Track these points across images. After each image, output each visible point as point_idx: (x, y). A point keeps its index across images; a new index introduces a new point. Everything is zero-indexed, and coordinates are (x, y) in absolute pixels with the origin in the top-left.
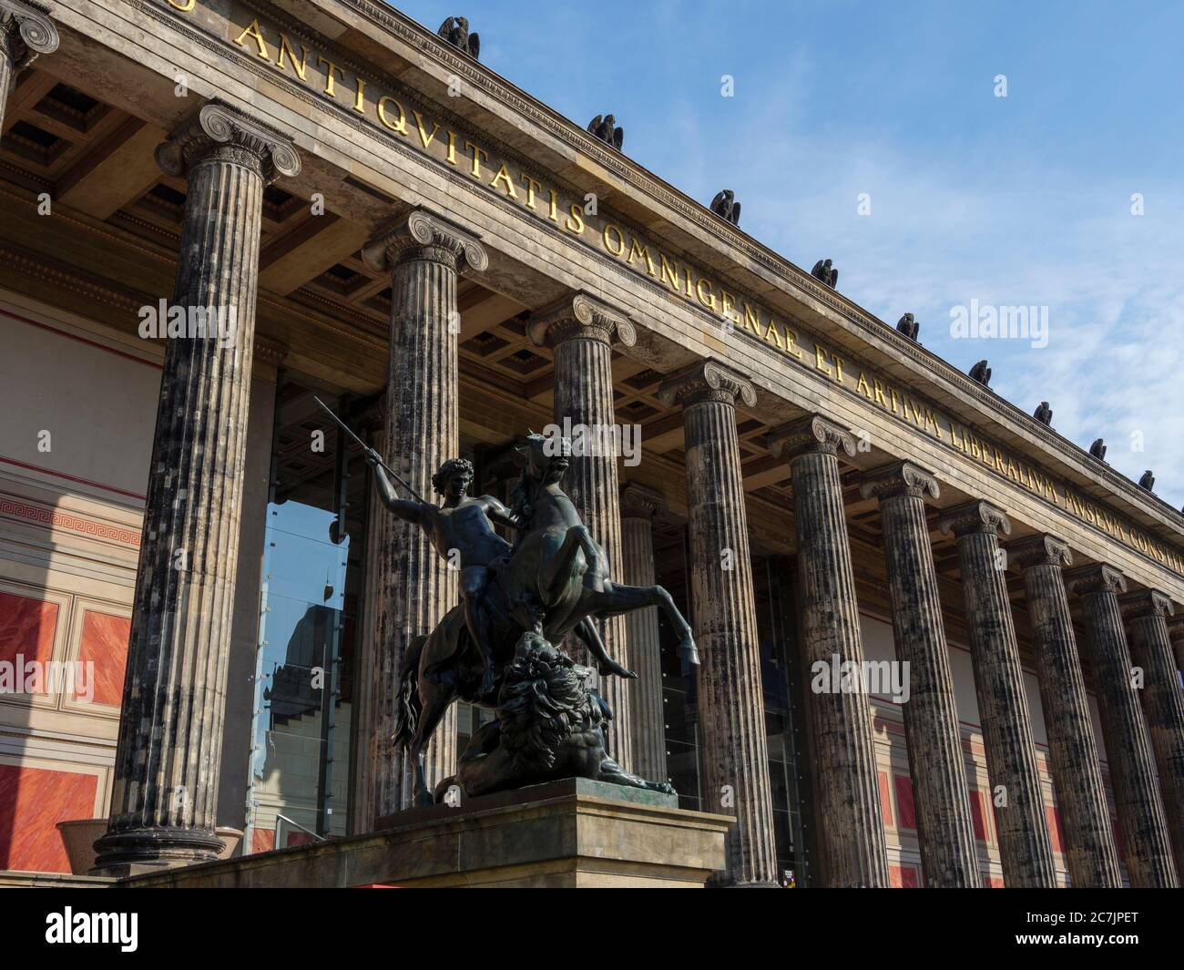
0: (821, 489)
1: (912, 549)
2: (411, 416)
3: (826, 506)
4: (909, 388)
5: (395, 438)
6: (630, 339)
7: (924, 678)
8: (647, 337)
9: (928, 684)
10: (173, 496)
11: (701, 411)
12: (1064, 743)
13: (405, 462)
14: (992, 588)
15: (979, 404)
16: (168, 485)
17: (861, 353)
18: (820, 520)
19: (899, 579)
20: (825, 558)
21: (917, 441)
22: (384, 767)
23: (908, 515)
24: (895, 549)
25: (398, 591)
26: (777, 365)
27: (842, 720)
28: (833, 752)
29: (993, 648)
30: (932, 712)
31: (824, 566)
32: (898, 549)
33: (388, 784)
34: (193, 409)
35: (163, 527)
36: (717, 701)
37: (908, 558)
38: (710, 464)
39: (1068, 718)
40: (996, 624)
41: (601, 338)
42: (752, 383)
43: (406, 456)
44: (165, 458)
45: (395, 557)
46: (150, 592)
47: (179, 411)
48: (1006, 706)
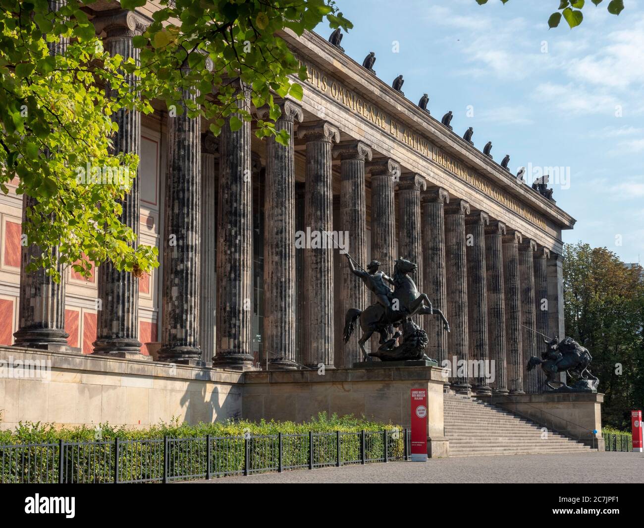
0: (387, 194)
1: (413, 216)
2: (282, 191)
10: (236, 238)
11: (352, 163)
12: (454, 304)
13: (280, 211)
14: (439, 231)
15: (448, 139)
16: (233, 233)
18: (385, 209)
19: (405, 231)
20: (386, 227)
21: (421, 161)
24: (405, 215)
25: (278, 264)
26: (378, 136)
29: (435, 261)
32: (407, 216)
33: (277, 336)
34: (240, 204)
35: (233, 249)
36: (351, 296)
37: (411, 221)
38: (355, 190)
39: (458, 292)
40: (438, 249)
41: (330, 141)
42: (371, 148)
43: (280, 209)
44: (230, 222)
45: (277, 250)
46: (230, 273)
47: (235, 205)
48: (437, 289)
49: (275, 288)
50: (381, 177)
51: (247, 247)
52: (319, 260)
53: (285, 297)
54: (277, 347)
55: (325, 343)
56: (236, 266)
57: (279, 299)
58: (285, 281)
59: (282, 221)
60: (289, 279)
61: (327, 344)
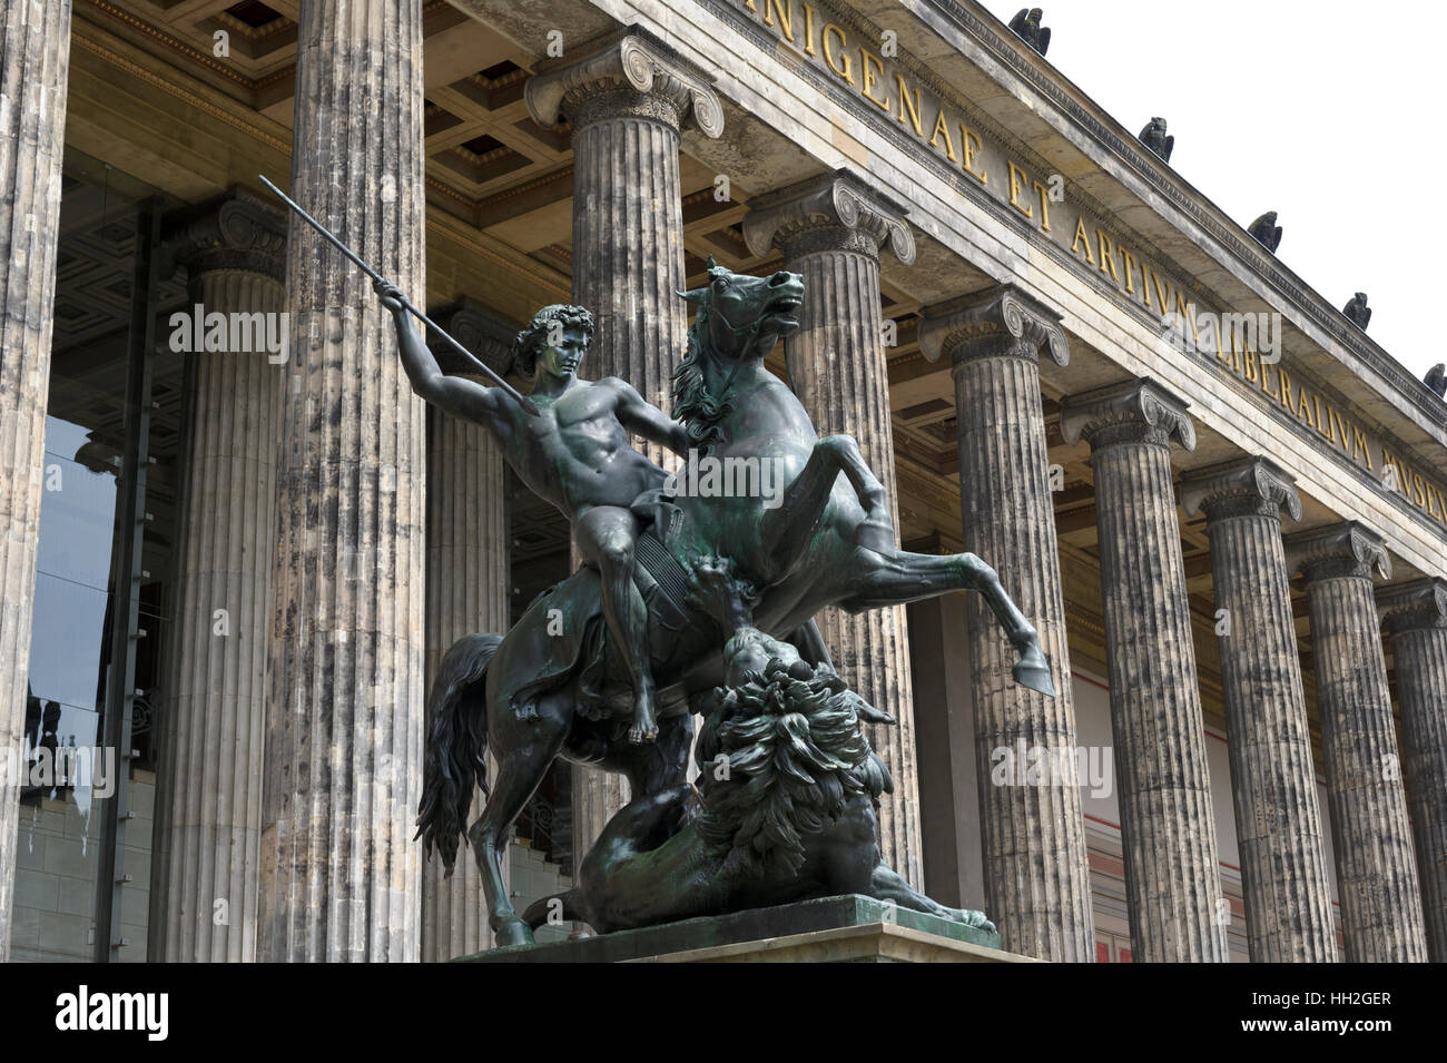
0: (1012, 421)
1: (1150, 538)
2: (344, 235)
3: (1019, 452)
4: (1153, 251)
5: (315, 277)
6: (714, 123)
7: (1163, 764)
8: (741, 123)
9: (1170, 775)
13: (332, 324)
14: (1271, 613)
17: (1081, 183)
18: (1009, 476)
19: (1124, 589)
20: (1016, 544)
22: (294, 886)
23: (1144, 478)
25: (321, 564)
27: (1038, 831)
28: (1021, 885)
29: (1268, 716)
30: (1175, 823)
31: (1015, 558)
32: (1125, 535)
33: (301, 919)
37: (1142, 552)
38: (837, 365)
39: (1377, 840)
40: (1274, 675)
41: (666, 118)
42: (908, 221)
43: (336, 313)
45: (315, 499)
50: (984, 363)
53: (350, 720)
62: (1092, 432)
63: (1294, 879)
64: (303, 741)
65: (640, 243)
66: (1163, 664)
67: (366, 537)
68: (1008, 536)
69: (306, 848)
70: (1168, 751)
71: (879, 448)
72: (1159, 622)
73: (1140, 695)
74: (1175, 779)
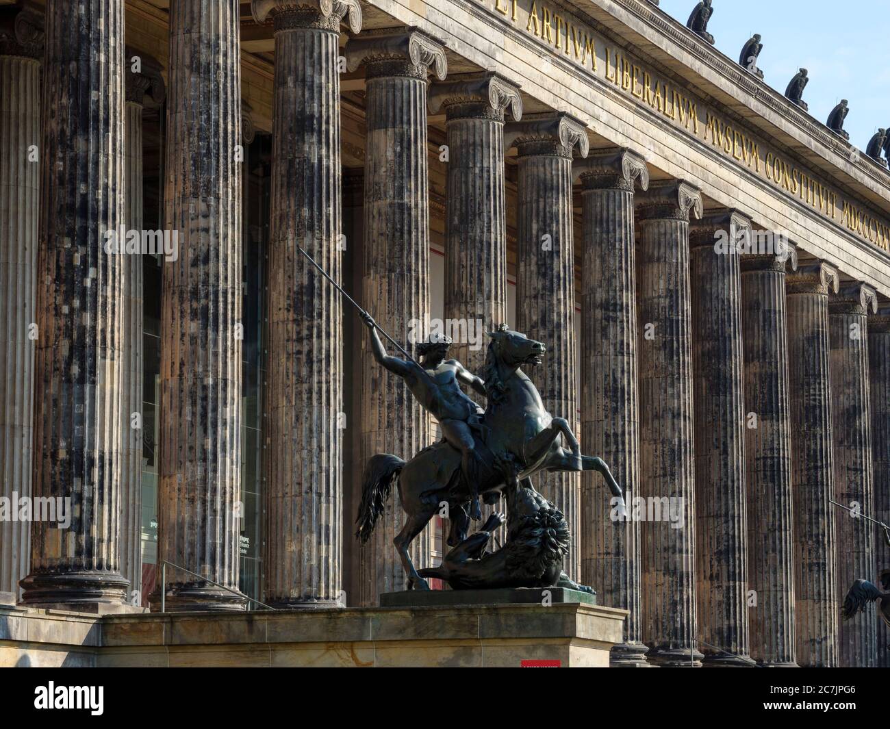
0: (485, 165)
2: (208, 155)
3: (489, 187)
4: (574, 10)
6: (357, 23)
7: (549, 382)
9: (553, 390)
10: (85, 274)
11: (394, 86)
12: (660, 447)
13: (202, 206)
14: (621, 262)
16: (77, 261)
18: (481, 203)
19: (534, 259)
20: (482, 250)
21: (575, 83)
22: (188, 509)
23: (555, 182)
24: (534, 221)
25: (199, 341)
29: (611, 337)
31: (480, 260)
32: (538, 222)
33: (192, 526)
34: (96, 187)
35: (77, 303)
38: (401, 155)
39: (670, 416)
40: (618, 308)
41: (335, 28)
42: (445, 48)
43: (205, 200)
44: (71, 233)
45: (195, 305)
46: (69, 364)
47: (82, 188)
48: (616, 409)
49: (188, 402)
50: (471, 122)
51: (113, 297)
52: (305, 332)
53: (215, 425)
54: (192, 554)
55: (319, 543)
56: (83, 346)
57: (199, 430)
58: (216, 385)
59: (207, 230)
60: (225, 380)
61: (324, 547)
62: (521, 142)
63: (617, 451)
64: (191, 434)
65: (321, 112)
66: (555, 314)
67: (221, 327)
68: (478, 244)
69: (194, 490)
70: (553, 374)
71: (422, 211)
72: (555, 285)
73: (538, 334)
74: (556, 393)
